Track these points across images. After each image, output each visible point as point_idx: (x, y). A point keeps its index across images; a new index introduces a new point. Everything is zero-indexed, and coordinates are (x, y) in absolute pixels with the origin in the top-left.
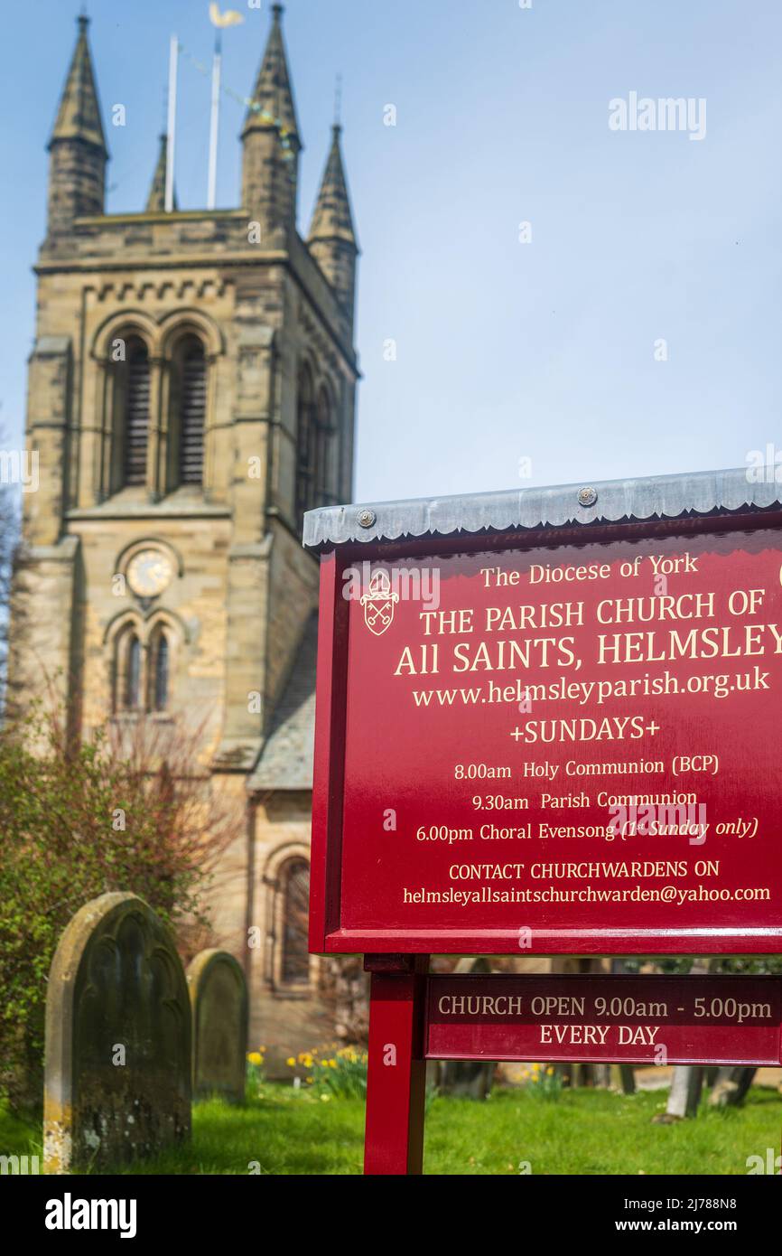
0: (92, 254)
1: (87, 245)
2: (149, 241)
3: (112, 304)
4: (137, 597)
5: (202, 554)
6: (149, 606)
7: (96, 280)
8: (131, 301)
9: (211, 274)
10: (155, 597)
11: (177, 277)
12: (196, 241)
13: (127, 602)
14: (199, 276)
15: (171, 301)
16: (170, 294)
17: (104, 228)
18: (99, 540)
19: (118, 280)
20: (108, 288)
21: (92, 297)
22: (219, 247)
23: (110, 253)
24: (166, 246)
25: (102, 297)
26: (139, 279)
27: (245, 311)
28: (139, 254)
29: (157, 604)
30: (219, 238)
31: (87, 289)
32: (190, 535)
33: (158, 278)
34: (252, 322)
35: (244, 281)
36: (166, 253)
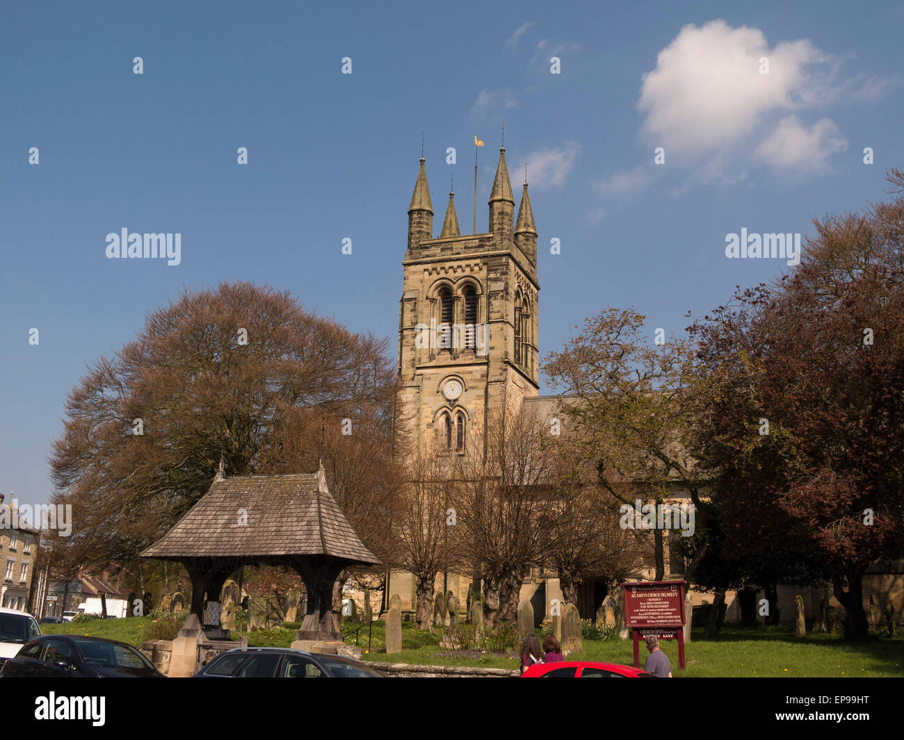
0: (427, 256)
1: (425, 253)
2: (452, 249)
3: (435, 276)
4: (448, 400)
5: (476, 380)
6: (454, 404)
7: (429, 266)
8: (443, 274)
9: (478, 261)
10: (456, 400)
11: (463, 263)
12: (472, 248)
13: (444, 403)
14: (472, 262)
15: (459, 273)
16: (459, 270)
17: (432, 245)
18: (431, 376)
19: (438, 266)
20: (435, 269)
21: (426, 273)
22: (481, 249)
23: (435, 256)
24: (459, 250)
25: (430, 274)
26: (447, 265)
27: (492, 275)
28: (447, 255)
29: (457, 403)
30: (482, 246)
31: (425, 270)
32: (471, 372)
33: (455, 264)
34: (496, 280)
35: (491, 263)
36: (459, 254)
